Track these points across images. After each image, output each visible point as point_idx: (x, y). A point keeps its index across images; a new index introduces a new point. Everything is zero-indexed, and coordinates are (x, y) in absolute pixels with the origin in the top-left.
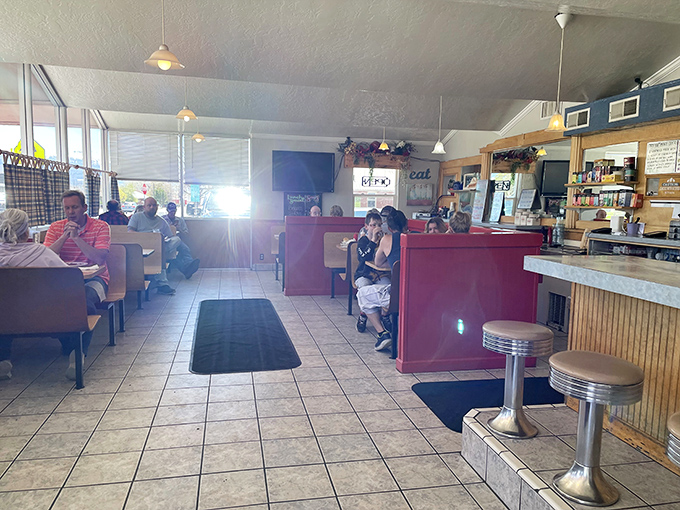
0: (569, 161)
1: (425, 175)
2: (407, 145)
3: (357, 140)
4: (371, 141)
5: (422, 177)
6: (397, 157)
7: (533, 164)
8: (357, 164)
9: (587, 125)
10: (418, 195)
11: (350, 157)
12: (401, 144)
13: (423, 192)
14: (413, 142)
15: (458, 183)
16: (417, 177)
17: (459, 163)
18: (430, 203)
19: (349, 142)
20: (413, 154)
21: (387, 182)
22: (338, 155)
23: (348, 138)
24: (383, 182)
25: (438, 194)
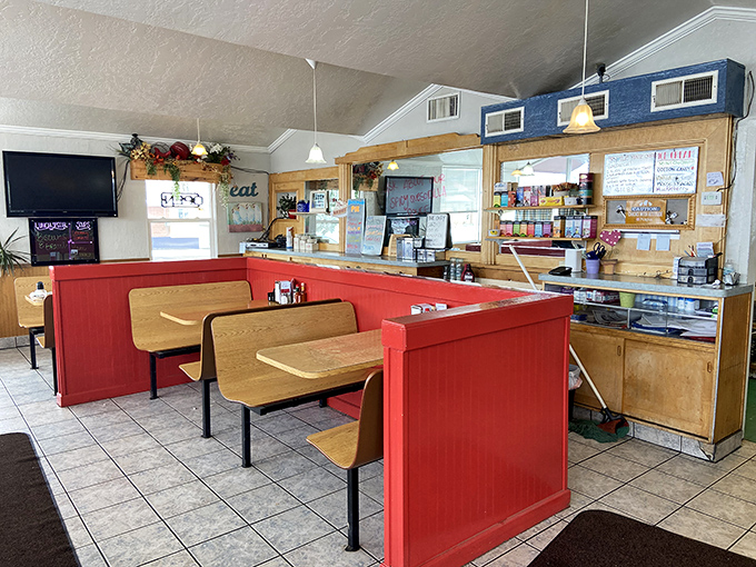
0: (432, 179)
1: (250, 192)
2: (225, 149)
3: (149, 140)
4: (171, 142)
5: (247, 194)
6: (213, 165)
7: (376, 180)
8: (152, 174)
9: (521, 129)
10: (244, 219)
11: (141, 164)
12: (217, 148)
13: (251, 213)
14: (233, 147)
15: (303, 202)
16: (240, 194)
17: (302, 176)
18: (260, 228)
19: (136, 142)
20: (233, 163)
21: (198, 200)
22: (120, 161)
23: (135, 135)
24: (193, 200)
25: (269, 217)
